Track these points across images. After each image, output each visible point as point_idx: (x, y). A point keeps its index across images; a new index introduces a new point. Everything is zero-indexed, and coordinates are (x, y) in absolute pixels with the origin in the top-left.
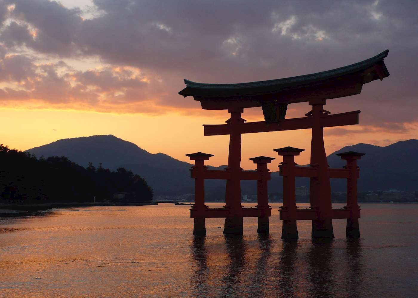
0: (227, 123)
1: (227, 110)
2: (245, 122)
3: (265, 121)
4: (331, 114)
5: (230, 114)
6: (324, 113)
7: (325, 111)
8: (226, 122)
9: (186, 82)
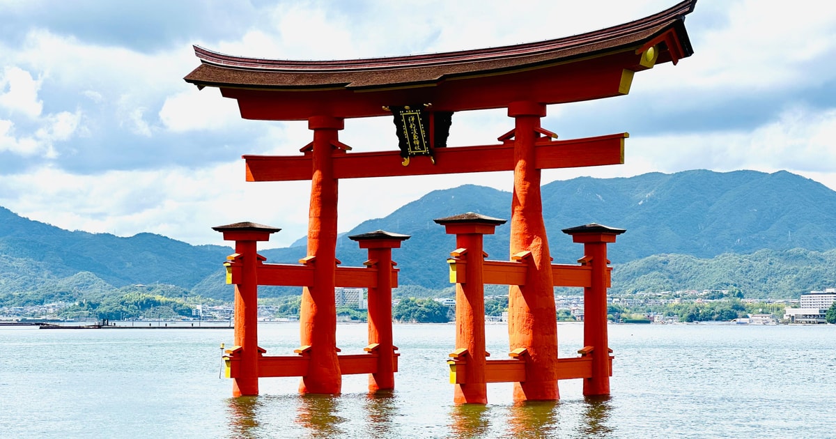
0: (303, 154)
1: (306, 123)
2: (348, 152)
3: (400, 149)
4: (559, 139)
5: (313, 131)
6: (542, 135)
7: (544, 132)
8: (301, 150)
9: (199, 51)
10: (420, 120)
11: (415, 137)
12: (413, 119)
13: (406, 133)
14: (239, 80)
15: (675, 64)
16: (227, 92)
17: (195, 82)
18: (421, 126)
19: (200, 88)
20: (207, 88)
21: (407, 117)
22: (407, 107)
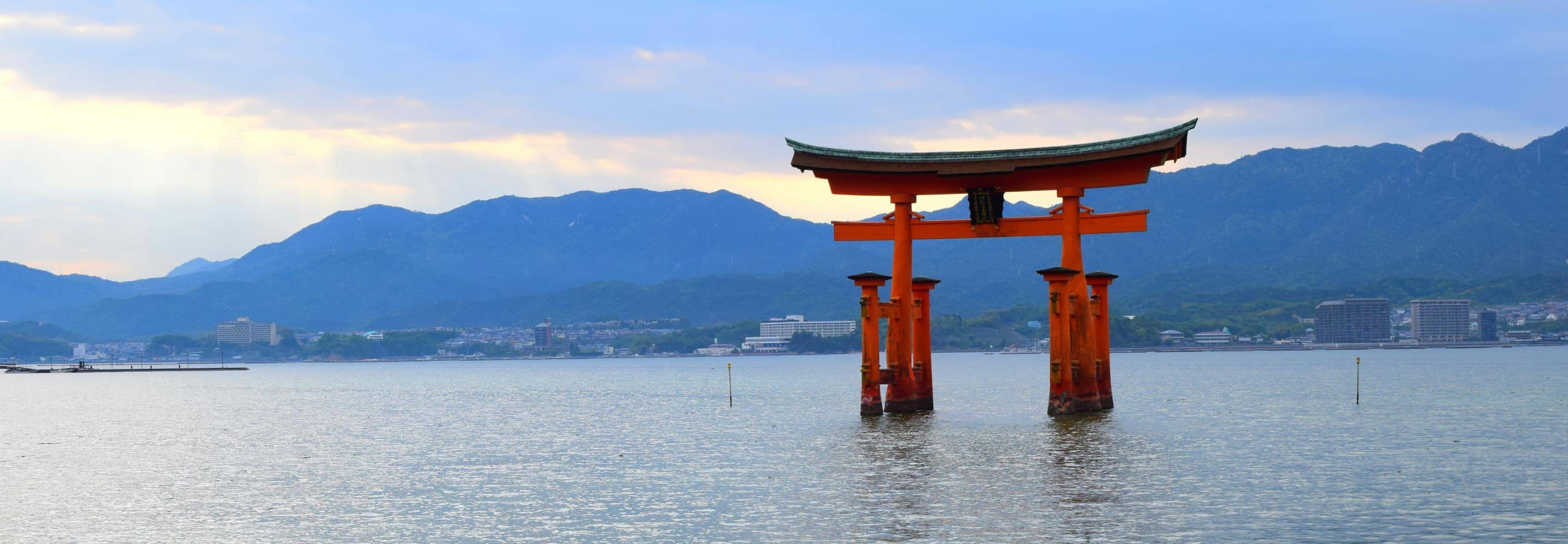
5: (895, 204)
6: (1083, 210)
10: (989, 198)
11: (983, 210)
12: (983, 198)
13: (976, 208)
14: (829, 165)
15: (1175, 162)
16: (819, 173)
17: (799, 167)
18: (990, 203)
19: (803, 171)
20: (806, 171)
21: (978, 196)
22: (980, 189)
